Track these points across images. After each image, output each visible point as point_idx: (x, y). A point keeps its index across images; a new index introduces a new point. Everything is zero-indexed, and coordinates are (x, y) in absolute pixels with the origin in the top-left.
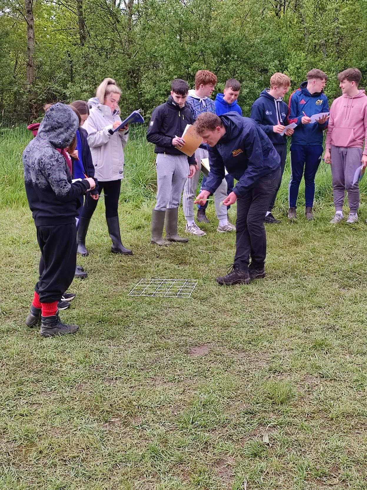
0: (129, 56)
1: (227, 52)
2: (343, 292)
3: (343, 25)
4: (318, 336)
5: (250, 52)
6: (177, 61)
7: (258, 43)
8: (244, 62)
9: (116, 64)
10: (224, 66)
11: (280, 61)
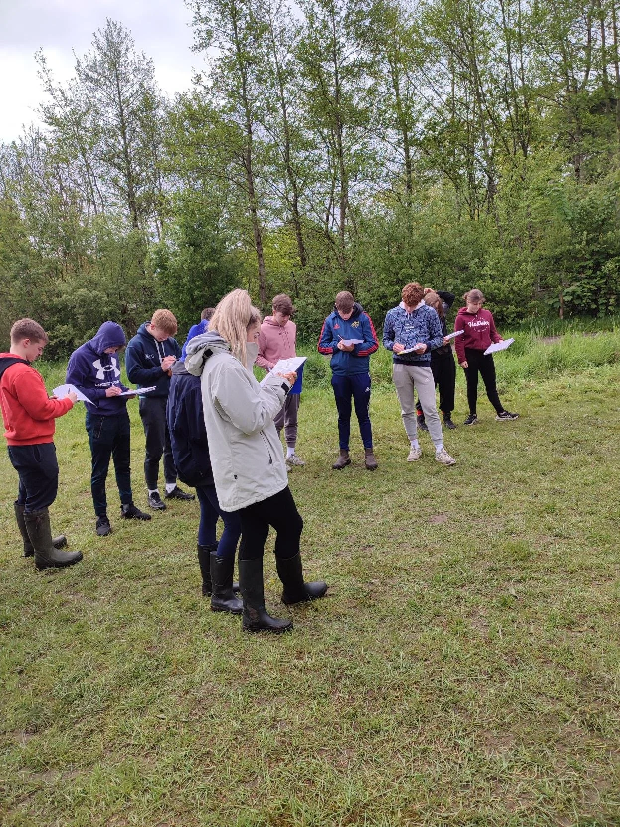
0: (345, 270)
1: (431, 256)
2: (564, 459)
3: (536, 219)
4: (546, 499)
5: (452, 254)
6: (386, 269)
7: (458, 245)
8: (446, 263)
9: (334, 278)
10: (429, 269)
11: (479, 259)
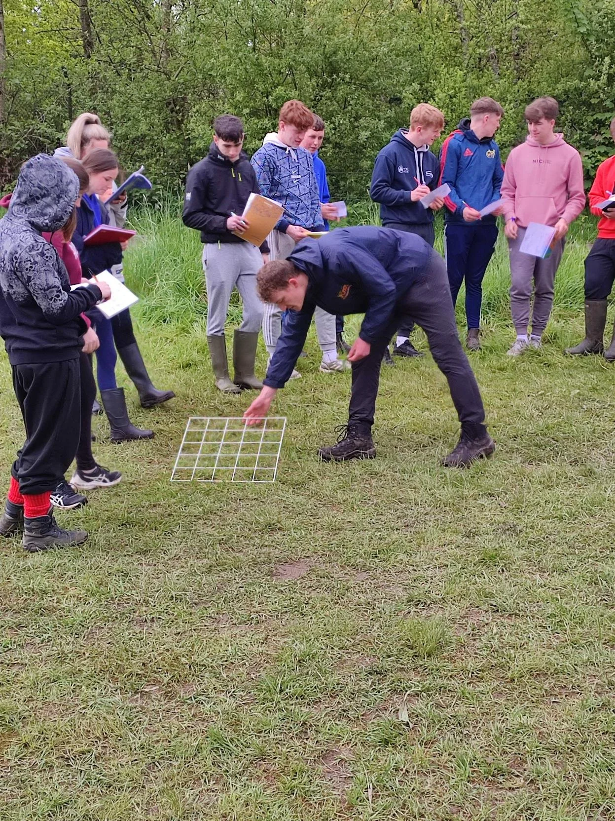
0: (168, 75)
1: (333, 70)
2: (528, 469)
3: (526, 24)
4: (488, 542)
5: (372, 68)
6: (248, 84)
7: (385, 55)
8: (361, 86)
9: (145, 89)
10: (327, 93)
11: (421, 84)
